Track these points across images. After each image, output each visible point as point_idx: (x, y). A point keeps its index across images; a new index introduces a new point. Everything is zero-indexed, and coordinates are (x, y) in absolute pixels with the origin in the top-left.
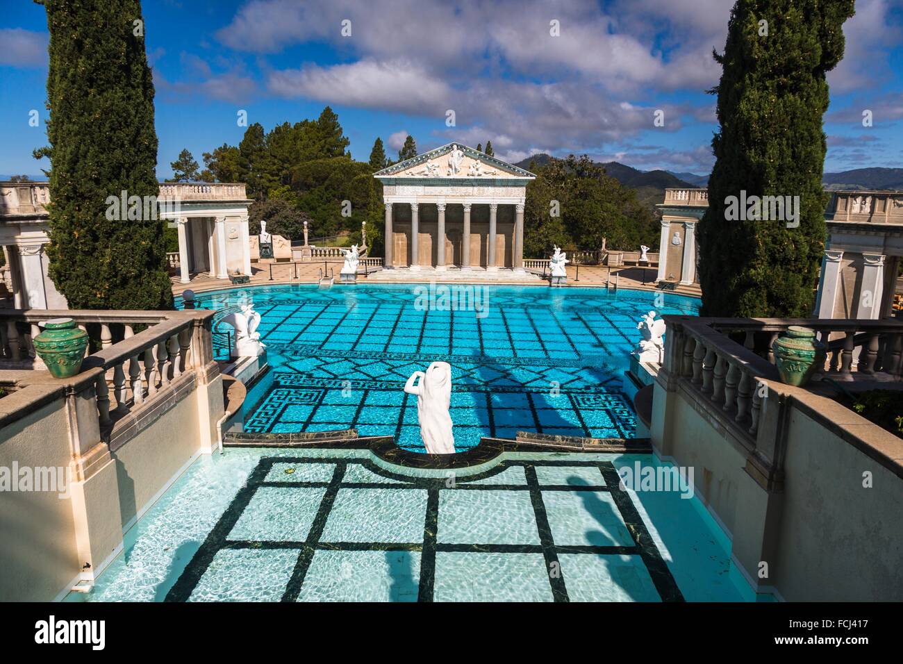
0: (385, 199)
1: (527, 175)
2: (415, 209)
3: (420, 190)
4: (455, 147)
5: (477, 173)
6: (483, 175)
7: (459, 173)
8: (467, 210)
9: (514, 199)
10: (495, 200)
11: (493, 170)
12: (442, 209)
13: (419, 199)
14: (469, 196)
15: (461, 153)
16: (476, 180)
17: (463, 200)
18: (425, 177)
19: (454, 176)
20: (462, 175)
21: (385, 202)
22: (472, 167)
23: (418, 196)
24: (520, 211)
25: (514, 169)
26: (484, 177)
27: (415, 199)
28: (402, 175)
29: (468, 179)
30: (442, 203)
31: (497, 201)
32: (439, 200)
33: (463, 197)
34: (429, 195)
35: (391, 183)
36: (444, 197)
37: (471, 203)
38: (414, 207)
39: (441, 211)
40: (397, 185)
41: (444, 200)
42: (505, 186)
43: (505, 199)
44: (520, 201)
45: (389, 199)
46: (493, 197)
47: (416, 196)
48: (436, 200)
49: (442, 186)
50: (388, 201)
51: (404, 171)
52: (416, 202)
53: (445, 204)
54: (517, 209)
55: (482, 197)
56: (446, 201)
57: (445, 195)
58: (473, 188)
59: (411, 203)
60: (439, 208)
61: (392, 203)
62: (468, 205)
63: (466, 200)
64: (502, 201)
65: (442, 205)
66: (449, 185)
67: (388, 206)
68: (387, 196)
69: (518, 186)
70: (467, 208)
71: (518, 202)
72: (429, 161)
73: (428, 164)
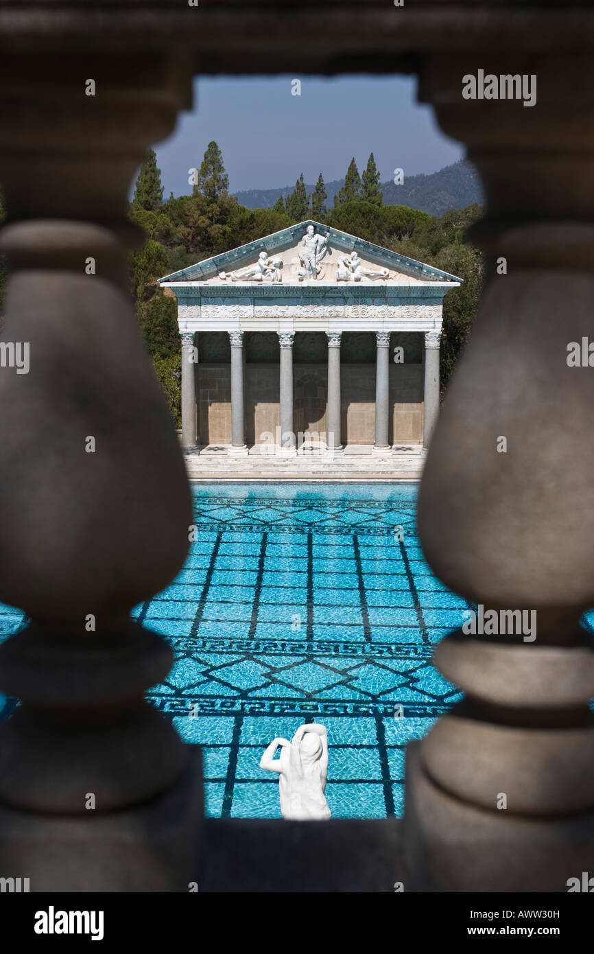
0: (181, 326)
1: (445, 279)
2: (236, 342)
3: (248, 310)
4: (310, 229)
5: (353, 276)
6: (364, 278)
7: (320, 276)
8: (334, 344)
9: (421, 322)
10: (385, 325)
11: (382, 270)
12: (286, 342)
13: (243, 325)
14: (337, 317)
16: (351, 289)
17: (326, 325)
18: (256, 284)
19: (310, 282)
20: (328, 280)
21: (182, 330)
22: (342, 265)
23: (243, 320)
24: (432, 343)
25: (421, 268)
26: (366, 283)
27: (238, 325)
28: (214, 282)
29: (336, 288)
30: (287, 331)
31: (389, 327)
32: (281, 325)
33: (327, 320)
34: (263, 317)
35: (192, 296)
36: (292, 320)
37: (340, 331)
38: (235, 339)
39: (285, 346)
40: (203, 299)
41: (291, 325)
42: (404, 298)
43: (404, 322)
44: (432, 325)
45: (188, 325)
46: (382, 320)
47: (238, 319)
48: (277, 325)
49: (287, 299)
50: (186, 328)
51: (216, 274)
52: (238, 330)
53: (294, 334)
54: (428, 341)
55: (362, 320)
56: (294, 328)
57: (292, 317)
58: (345, 304)
59: (229, 331)
60: (281, 341)
61: (193, 331)
62: (335, 333)
63: (331, 325)
64: (399, 325)
65: (287, 335)
66: (300, 298)
67: (187, 337)
68: (185, 320)
69: (428, 300)
70: (335, 340)
71: (429, 328)
72: (263, 254)
73: (260, 261)
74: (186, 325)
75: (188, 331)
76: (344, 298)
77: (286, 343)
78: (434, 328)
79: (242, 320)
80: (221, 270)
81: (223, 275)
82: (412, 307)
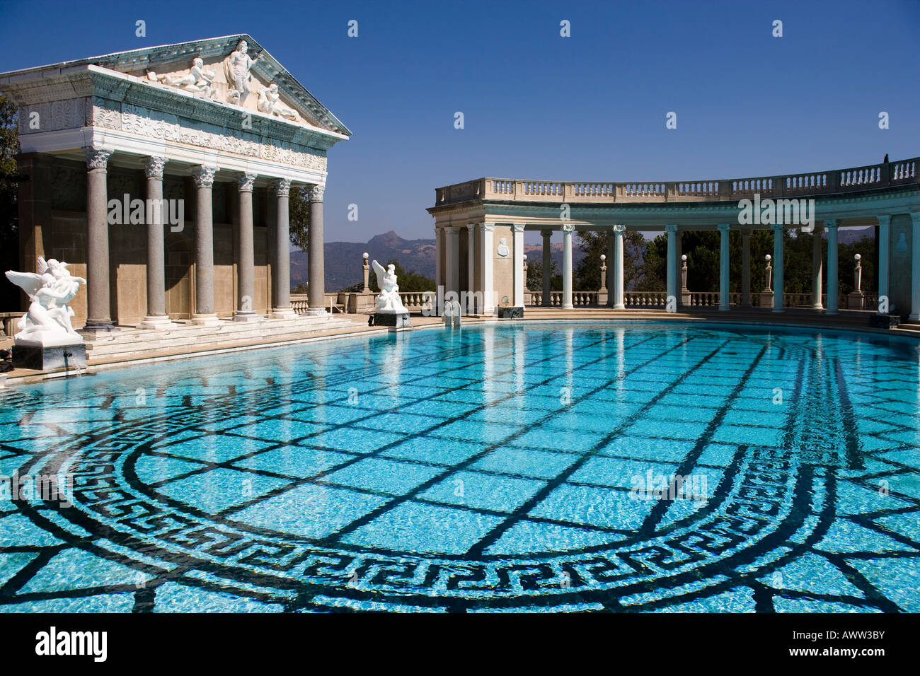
0: (96, 137)
1: (338, 131)
2: (158, 171)
3: (176, 131)
4: (243, 44)
5: (273, 110)
6: (279, 115)
7: (245, 103)
8: (248, 187)
9: (313, 173)
10: (288, 172)
12: (208, 179)
13: (167, 150)
14: (254, 156)
15: (252, 62)
16: (272, 125)
17: (244, 164)
20: (249, 108)
21: (97, 144)
22: (265, 96)
27: (162, 149)
30: (213, 165)
31: (292, 174)
32: (206, 157)
33: (246, 158)
34: (189, 144)
35: (112, 96)
36: (216, 152)
37: (256, 173)
38: (159, 168)
39: (207, 184)
40: (124, 105)
41: (214, 158)
42: (302, 145)
43: (302, 172)
44: (319, 178)
45: (107, 139)
46: (288, 166)
47: (164, 142)
48: (201, 156)
49: (211, 126)
50: (103, 143)
51: (145, 73)
52: (163, 156)
53: (219, 170)
54: (316, 194)
55: (272, 163)
56: (218, 162)
57: (215, 149)
58: (260, 142)
59: (153, 155)
60: (204, 177)
61: (112, 148)
62: (251, 175)
63: (250, 165)
64: (299, 174)
65: (212, 170)
66: (222, 127)
67: (103, 156)
68: (103, 130)
69: (318, 151)
70: (250, 183)
71: (317, 181)
72: (198, 61)
73: (196, 67)
74: (103, 138)
75: (105, 147)
76: (260, 135)
77: (209, 181)
78: (321, 181)
79: (168, 143)
80: (150, 69)
81: (152, 75)
82: (308, 155)
